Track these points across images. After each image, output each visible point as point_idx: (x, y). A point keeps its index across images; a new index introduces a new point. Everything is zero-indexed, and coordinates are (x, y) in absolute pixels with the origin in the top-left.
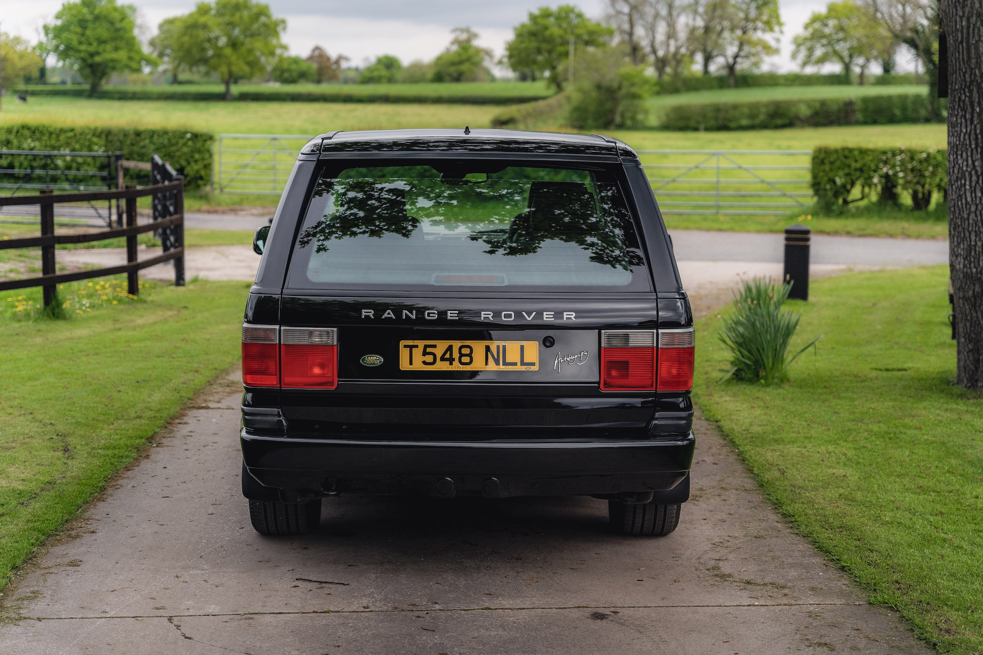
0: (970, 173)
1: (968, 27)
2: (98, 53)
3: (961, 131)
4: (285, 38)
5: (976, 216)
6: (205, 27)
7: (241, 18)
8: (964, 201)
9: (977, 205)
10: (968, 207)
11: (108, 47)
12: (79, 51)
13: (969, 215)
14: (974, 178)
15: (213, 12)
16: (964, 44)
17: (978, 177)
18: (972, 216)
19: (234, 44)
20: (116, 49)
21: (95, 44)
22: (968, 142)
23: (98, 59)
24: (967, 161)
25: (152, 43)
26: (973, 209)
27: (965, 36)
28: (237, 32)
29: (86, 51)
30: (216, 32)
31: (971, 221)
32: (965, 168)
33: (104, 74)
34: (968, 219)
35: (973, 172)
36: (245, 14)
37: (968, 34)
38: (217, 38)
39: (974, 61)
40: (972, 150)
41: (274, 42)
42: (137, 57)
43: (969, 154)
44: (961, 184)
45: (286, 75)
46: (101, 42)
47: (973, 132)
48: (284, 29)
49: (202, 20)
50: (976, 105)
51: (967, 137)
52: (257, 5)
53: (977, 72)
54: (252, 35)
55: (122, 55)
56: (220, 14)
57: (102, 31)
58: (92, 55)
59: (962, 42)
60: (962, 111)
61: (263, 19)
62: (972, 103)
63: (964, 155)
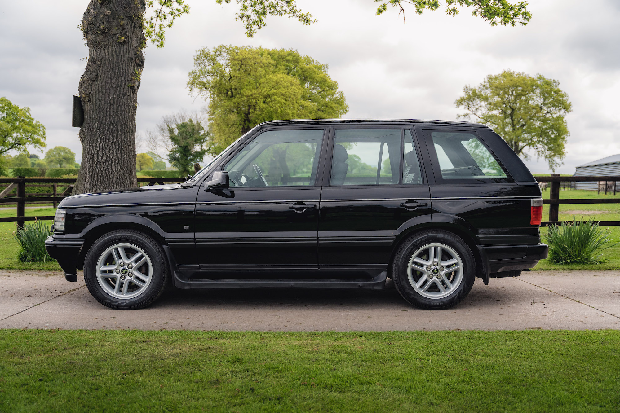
0: (115, 159)
1: (118, 99)
3: (109, 141)
5: (117, 177)
8: (110, 171)
9: (118, 172)
10: (113, 173)
13: (113, 176)
14: (117, 161)
16: (115, 106)
17: (119, 160)
18: (115, 177)
22: (114, 146)
24: (113, 154)
26: (116, 173)
27: (116, 102)
31: (114, 179)
32: (111, 157)
34: (113, 178)
35: (117, 159)
37: (117, 102)
39: (119, 113)
40: (116, 149)
43: (115, 151)
44: (109, 163)
47: (117, 142)
50: (119, 131)
51: (113, 144)
53: (121, 117)
59: (113, 105)
60: (110, 133)
62: (117, 130)
63: (111, 151)
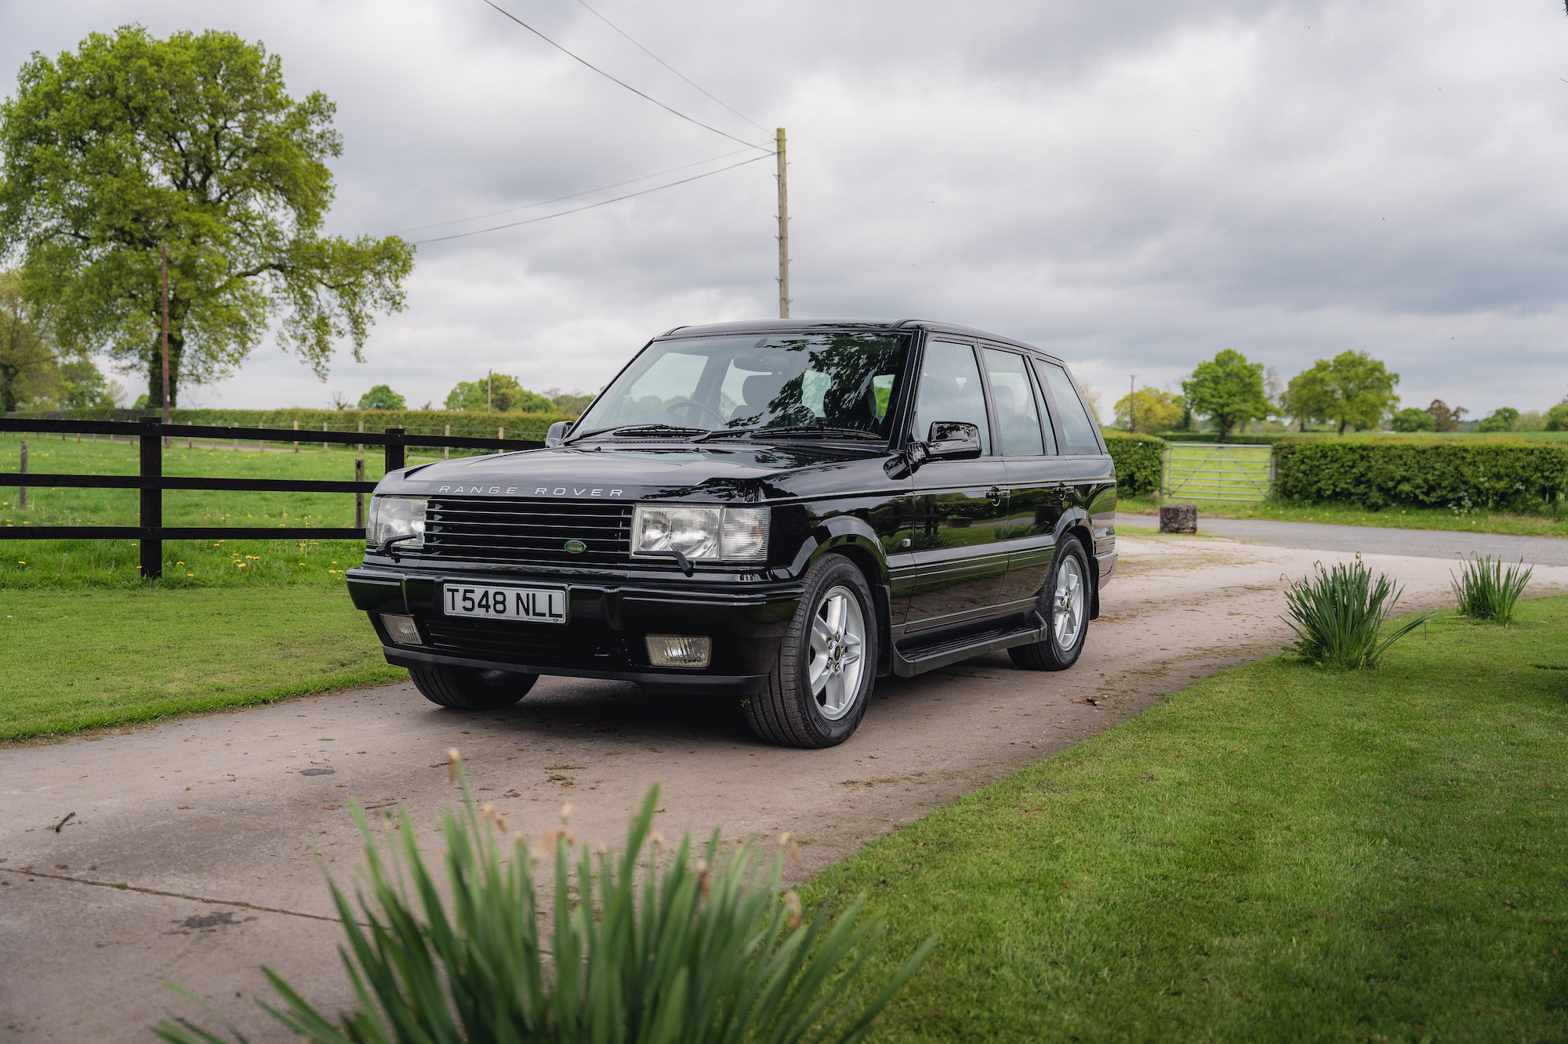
2: (1227, 405)
4: (1397, 391)
6: (1322, 381)
7: (1356, 374)
11: (1236, 399)
12: (1211, 403)
15: (1331, 369)
19: (1348, 397)
20: (1245, 401)
21: (1226, 396)
23: (1227, 409)
25: (1283, 398)
28: (1351, 386)
29: (1217, 403)
30: (1333, 385)
33: (1232, 423)
36: (1361, 370)
38: (1333, 392)
41: (1387, 393)
42: (1262, 408)
45: (1406, 425)
46: (1231, 395)
48: (1397, 383)
49: (1320, 375)
52: (1373, 362)
54: (1366, 388)
55: (1248, 407)
56: (1336, 370)
57: (1233, 386)
58: (1223, 406)
61: (1377, 374)
